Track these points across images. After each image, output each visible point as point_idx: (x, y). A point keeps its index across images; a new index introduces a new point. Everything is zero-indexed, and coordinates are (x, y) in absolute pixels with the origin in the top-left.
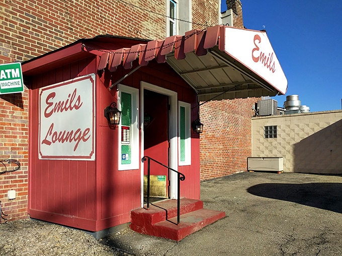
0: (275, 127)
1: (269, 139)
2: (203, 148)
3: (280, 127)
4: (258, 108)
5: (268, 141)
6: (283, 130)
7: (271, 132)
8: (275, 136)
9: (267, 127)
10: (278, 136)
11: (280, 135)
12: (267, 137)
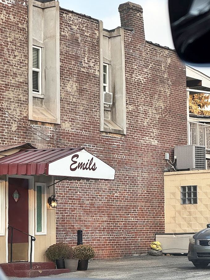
0: (195, 188)
1: (188, 206)
2: (77, 221)
3: (200, 188)
4: (175, 157)
5: (185, 208)
6: (204, 192)
7: (190, 195)
8: (195, 202)
9: (184, 188)
10: (198, 201)
11: (201, 200)
12: (184, 202)
